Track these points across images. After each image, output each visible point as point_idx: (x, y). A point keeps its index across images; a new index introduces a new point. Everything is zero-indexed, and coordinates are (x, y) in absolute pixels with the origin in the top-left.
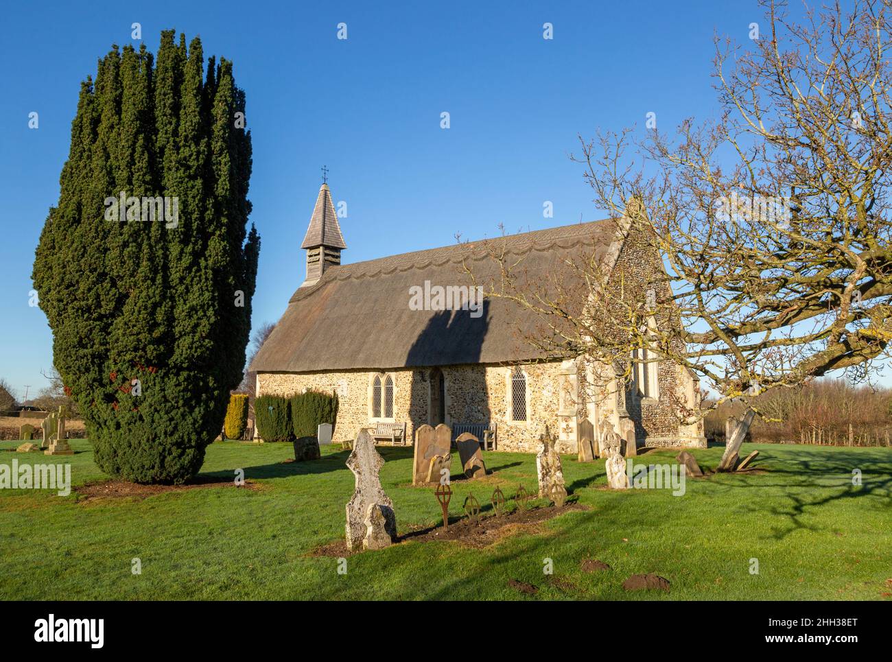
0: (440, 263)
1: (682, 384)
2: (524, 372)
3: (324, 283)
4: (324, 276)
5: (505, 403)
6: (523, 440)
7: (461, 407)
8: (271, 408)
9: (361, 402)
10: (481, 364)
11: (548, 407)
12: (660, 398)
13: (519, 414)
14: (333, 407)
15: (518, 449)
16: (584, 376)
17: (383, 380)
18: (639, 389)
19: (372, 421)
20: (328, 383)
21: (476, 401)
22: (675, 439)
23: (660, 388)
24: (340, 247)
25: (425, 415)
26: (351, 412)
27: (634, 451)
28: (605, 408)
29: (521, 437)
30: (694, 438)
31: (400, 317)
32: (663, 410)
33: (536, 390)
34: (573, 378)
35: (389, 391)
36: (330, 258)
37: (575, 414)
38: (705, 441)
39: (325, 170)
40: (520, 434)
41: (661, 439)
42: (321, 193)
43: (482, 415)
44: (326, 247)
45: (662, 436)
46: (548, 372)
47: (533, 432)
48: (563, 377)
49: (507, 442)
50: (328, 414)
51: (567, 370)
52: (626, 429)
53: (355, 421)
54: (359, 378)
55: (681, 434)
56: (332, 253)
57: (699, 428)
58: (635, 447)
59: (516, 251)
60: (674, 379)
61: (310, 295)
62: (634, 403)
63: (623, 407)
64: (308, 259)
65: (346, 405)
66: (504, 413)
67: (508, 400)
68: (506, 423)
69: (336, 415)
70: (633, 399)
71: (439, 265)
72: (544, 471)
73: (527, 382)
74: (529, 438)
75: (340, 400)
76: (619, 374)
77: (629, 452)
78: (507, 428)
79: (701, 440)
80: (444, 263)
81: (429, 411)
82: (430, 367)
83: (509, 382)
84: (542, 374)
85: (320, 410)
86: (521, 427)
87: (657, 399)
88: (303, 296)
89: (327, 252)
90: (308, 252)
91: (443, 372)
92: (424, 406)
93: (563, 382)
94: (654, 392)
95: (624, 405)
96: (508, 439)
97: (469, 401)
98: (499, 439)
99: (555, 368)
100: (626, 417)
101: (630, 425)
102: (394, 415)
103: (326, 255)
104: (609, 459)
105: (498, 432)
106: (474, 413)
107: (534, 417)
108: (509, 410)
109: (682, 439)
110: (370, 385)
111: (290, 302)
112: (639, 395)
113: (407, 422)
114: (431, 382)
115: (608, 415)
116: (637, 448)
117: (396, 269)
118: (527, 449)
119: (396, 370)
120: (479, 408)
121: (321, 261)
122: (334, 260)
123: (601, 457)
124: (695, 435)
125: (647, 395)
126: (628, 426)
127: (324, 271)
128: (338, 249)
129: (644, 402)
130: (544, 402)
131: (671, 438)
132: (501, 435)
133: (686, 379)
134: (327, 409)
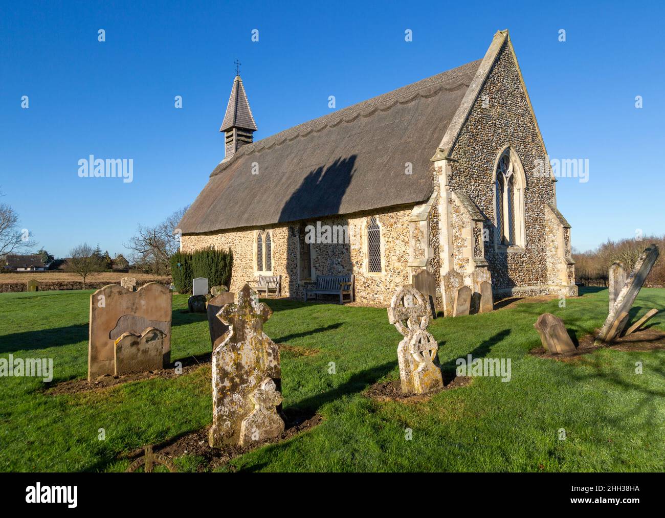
0: (319, 128)
1: (551, 231)
2: (378, 222)
3: (236, 159)
4: (237, 153)
5: (361, 255)
6: (378, 291)
7: (323, 260)
8: (179, 264)
9: (249, 257)
10: (340, 215)
11: (402, 257)
12: (527, 246)
13: (375, 266)
14: (227, 262)
15: (374, 300)
16: (437, 223)
17: (263, 237)
18: (504, 237)
19: (257, 273)
20: (226, 242)
21: (337, 253)
22: (543, 287)
23: (527, 235)
24: (252, 128)
25: (295, 268)
26: (242, 267)
27: (490, 305)
28: (460, 257)
29: (376, 289)
30: (564, 286)
31: (281, 179)
32: (530, 258)
33: (390, 240)
34: (423, 224)
35: (269, 247)
36: (243, 138)
37: (425, 264)
38: (576, 289)
39: (238, 64)
40: (376, 286)
41: (528, 288)
42: (235, 83)
43: (341, 267)
44: (239, 129)
45: (529, 285)
46: (401, 220)
47: (388, 284)
48: (413, 224)
49: (364, 294)
50: (222, 269)
51: (417, 216)
52: (480, 280)
53: (245, 275)
54: (246, 236)
55: (550, 282)
56: (245, 134)
57: (569, 276)
58: (491, 300)
59: (382, 108)
60: (543, 227)
61: (225, 169)
62: (497, 251)
63: (481, 255)
64: (226, 140)
65: (238, 260)
66: (361, 264)
67: (364, 252)
68: (362, 274)
69: (231, 269)
70: (496, 247)
71: (319, 131)
72: (227, 384)
73: (381, 233)
74: (383, 289)
75: (234, 256)
76: (476, 218)
77: (483, 308)
78: (363, 280)
79: (571, 288)
80: (322, 128)
81: (298, 264)
82: (298, 222)
83: (365, 233)
84: (395, 223)
85: (214, 265)
86: (377, 279)
87: (524, 247)
88: (219, 171)
89: (240, 133)
90: (226, 134)
92: (295, 260)
93: (413, 230)
94: (520, 240)
95: (483, 253)
96: (365, 291)
97: (330, 254)
98: (356, 291)
99: (408, 215)
100: (483, 266)
101: (485, 275)
102: (272, 269)
103: (239, 135)
104: (406, 339)
105: (356, 283)
106: (335, 265)
107: (388, 268)
108: (366, 261)
109: (551, 288)
110: (254, 241)
111: (210, 177)
112: (504, 244)
113: (282, 275)
114: (299, 237)
115: (464, 264)
116: (494, 302)
117: (285, 140)
118: (382, 301)
119: (273, 226)
120: (339, 260)
121: (234, 142)
122: (246, 140)
123: (445, 314)
124: (565, 283)
125: (512, 243)
126: (482, 277)
127: (237, 149)
128: (251, 131)
129: (510, 251)
130: (398, 252)
131: (539, 287)
132: (359, 287)
133: (555, 226)
134: (221, 264)
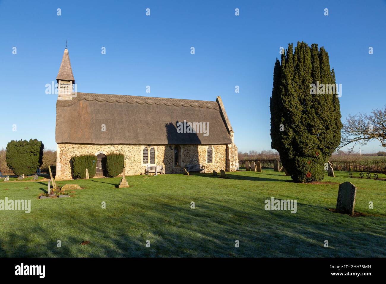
2: (212, 148)
3: (78, 101)
5: (205, 157)
17: (149, 149)
19: (143, 165)
21: (194, 157)
25: (172, 162)
26: (130, 162)
29: (211, 168)
33: (216, 153)
34: (233, 150)
47: (215, 166)
51: (231, 147)
53: (133, 166)
54: (135, 148)
61: (71, 105)
65: (127, 159)
73: (213, 151)
78: (206, 165)
82: (174, 144)
84: (219, 148)
86: (211, 165)
88: (67, 105)
91: (181, 147)
93: (230, 151)
97: (191, 157)
102: (156, 162)
106: (193, 161)
107: (215, 161)
108: (207, 160)
110: (141, 150)
114: (175, 150)
130: (219, 157)
